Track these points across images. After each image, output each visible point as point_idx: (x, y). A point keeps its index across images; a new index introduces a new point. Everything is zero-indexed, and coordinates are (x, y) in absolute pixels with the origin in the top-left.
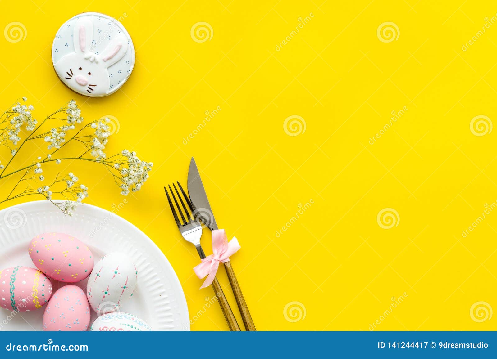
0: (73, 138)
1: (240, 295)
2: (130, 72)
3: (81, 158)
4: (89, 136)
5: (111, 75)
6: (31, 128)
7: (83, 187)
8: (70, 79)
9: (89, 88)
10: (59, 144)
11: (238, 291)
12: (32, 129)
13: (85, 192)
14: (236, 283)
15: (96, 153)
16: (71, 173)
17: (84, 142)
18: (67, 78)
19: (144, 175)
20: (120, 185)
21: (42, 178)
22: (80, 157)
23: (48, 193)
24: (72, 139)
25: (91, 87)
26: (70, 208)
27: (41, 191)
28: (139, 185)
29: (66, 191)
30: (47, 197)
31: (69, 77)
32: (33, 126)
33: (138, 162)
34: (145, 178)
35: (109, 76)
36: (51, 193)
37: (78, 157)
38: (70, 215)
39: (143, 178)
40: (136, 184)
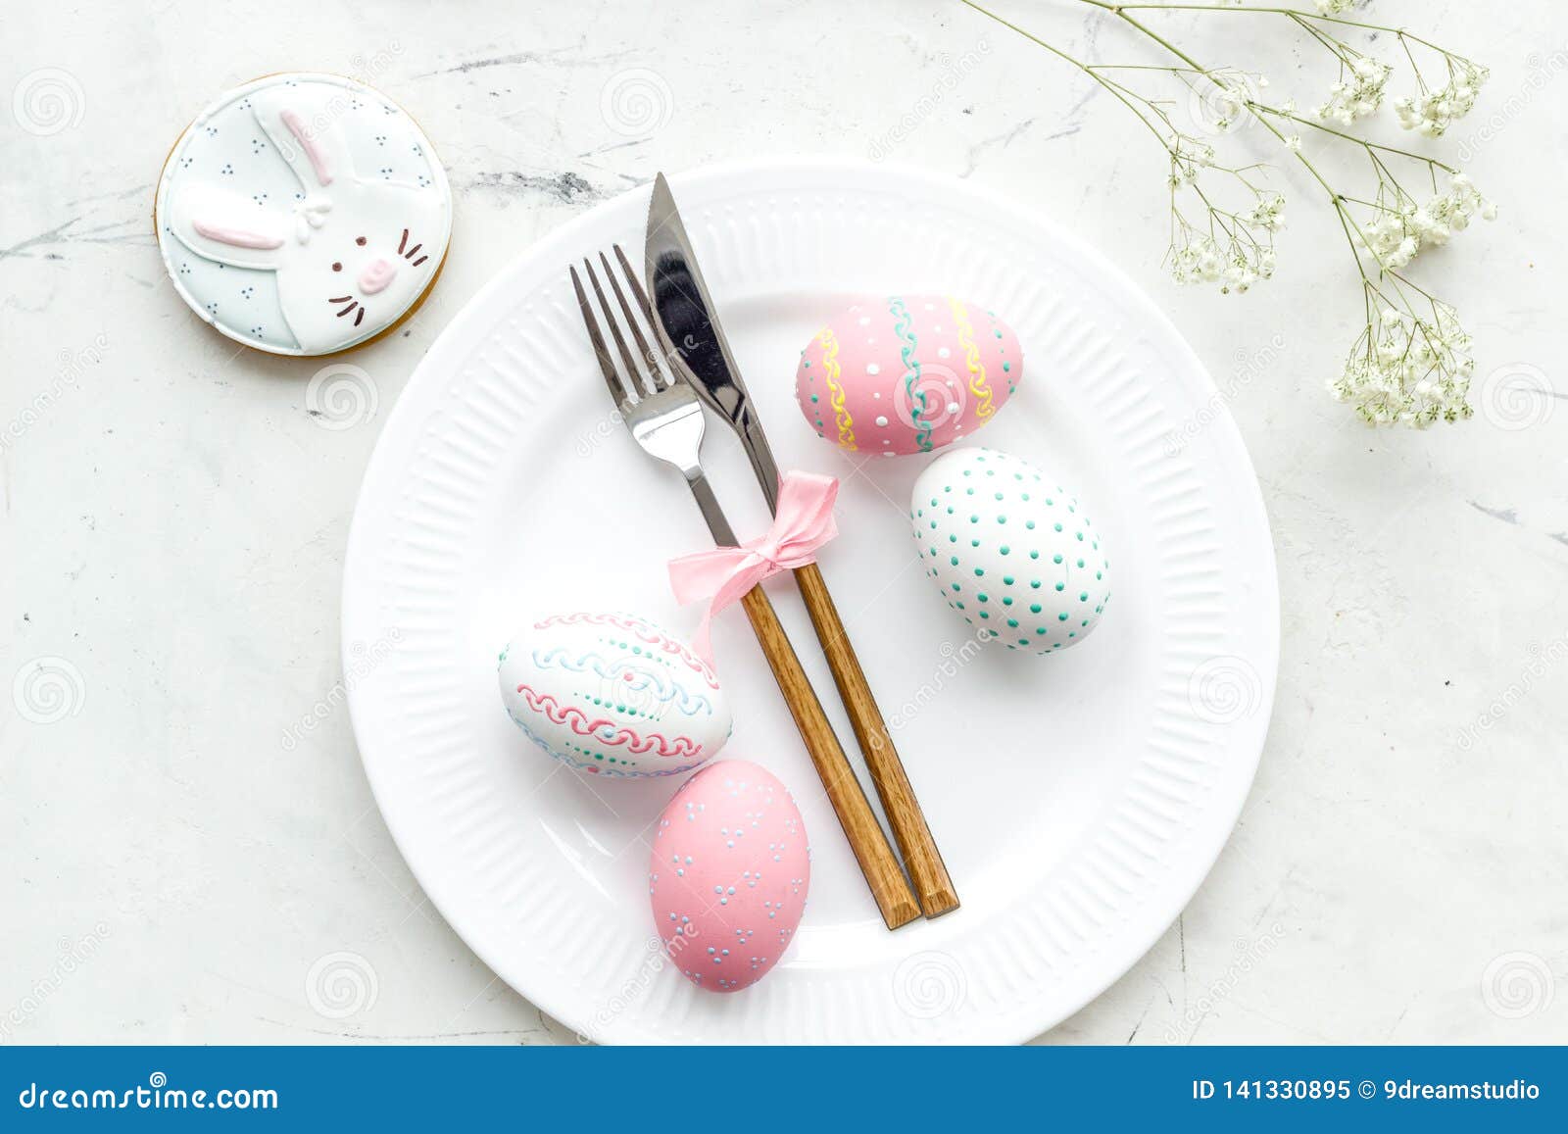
1: (842, 649)
8: (362, 309)
9: (408, 256)
11: (837, 637)
14: (826, 611)
18: (357, 322)
25: (407, 249)
31: (354, 313)
35: (387, 178)
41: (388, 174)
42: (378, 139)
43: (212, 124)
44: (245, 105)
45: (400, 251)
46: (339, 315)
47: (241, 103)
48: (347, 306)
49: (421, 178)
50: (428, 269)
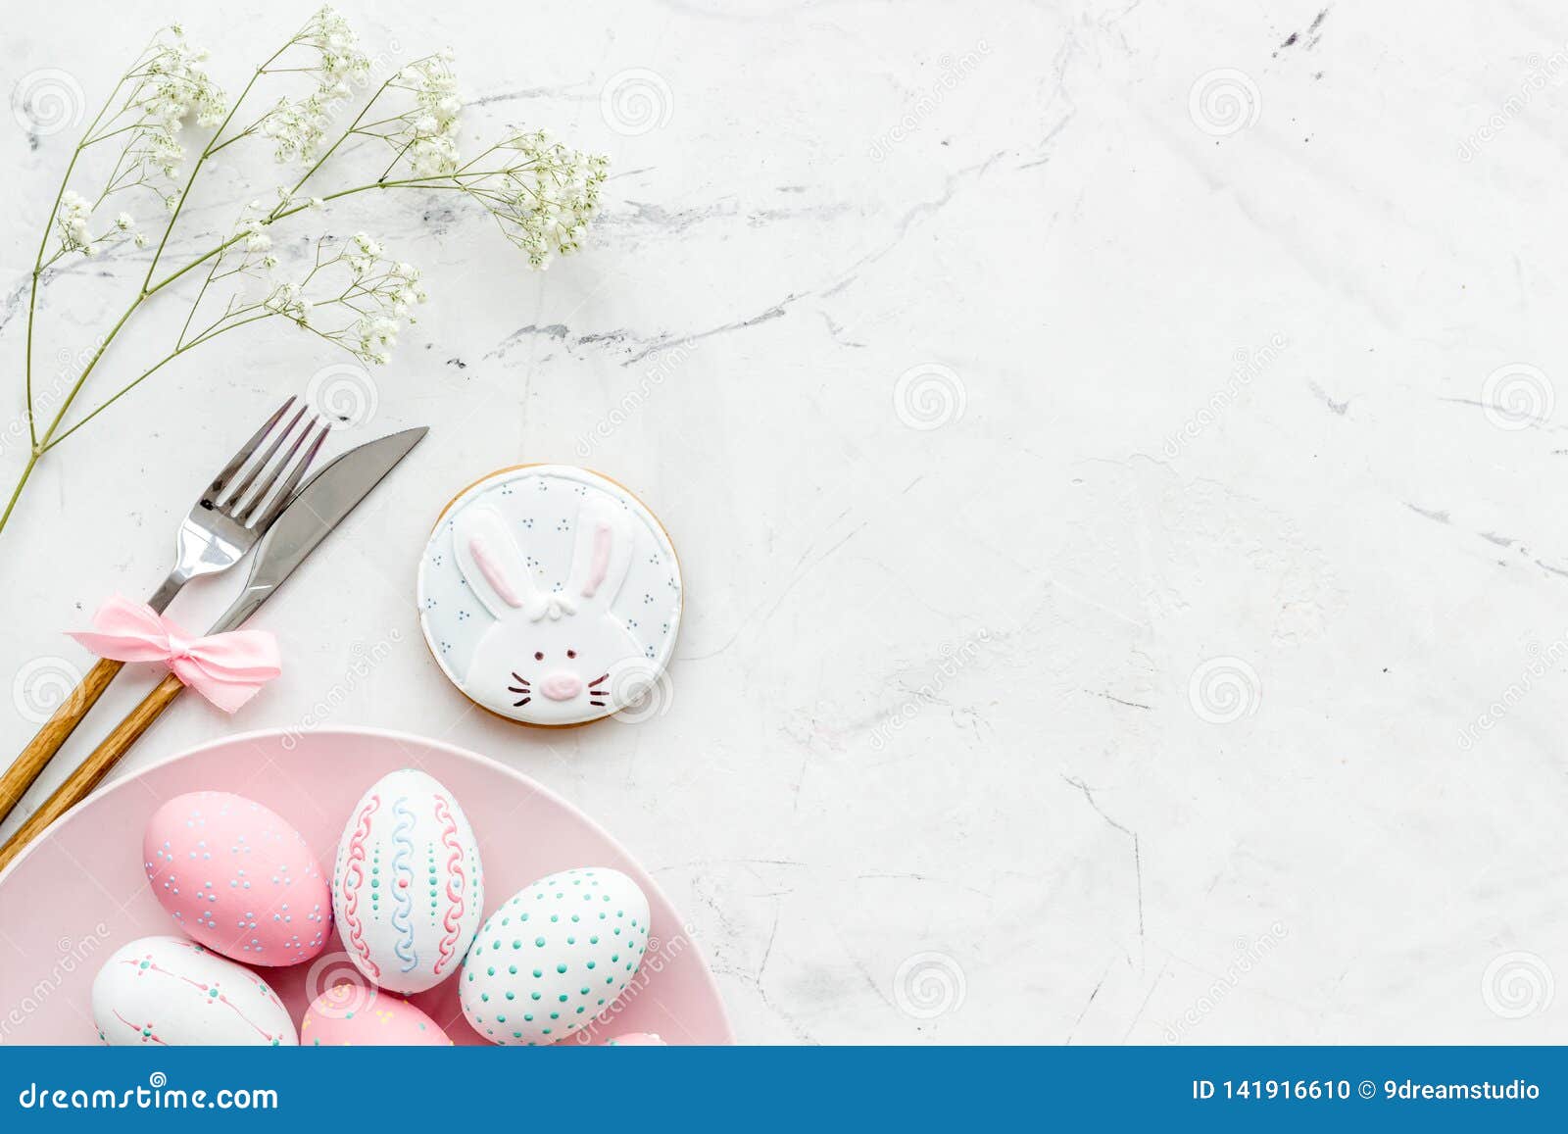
0: (352, 131)
2: (678, 582)
3: (384, 182)
4: (400, 118)
5: (631, 621)
6: (213, 116)
7: (406, 268)
8: (529, 699)
9: (593, 693)
10: (309, 153)
12: (219, 120)
13: (414, 286)
15: (427, 164)
16: (361, 233)
17: (385, 138)
18: (518, 704)
19: (589, 196)
20: (520, 242)
21: (274, 261)
22: (381, 181)
23: (299, 308)
24: (347, 135)
25: (595, 688)
26: (375, 340)
27: (275, 303)
28: (579, 229)
29: (356, 290)
30: (298, 321)
31: (522, 697)
32: (218, 110)
33: (561, 152)
34: (593, 204)
36: (308, 304)
37: (376, 182)
38: (378, 361)
39: (590, 206)
40: (570, 232)
41: (631, 625)
42: (647, 596)
43: (548, 482)
44: (581, 490)
45: (591, 685)
46: (511, 689)
47: (580, 487)
48: (521, 690)
49: (651, 648)
50: (597, 712)
